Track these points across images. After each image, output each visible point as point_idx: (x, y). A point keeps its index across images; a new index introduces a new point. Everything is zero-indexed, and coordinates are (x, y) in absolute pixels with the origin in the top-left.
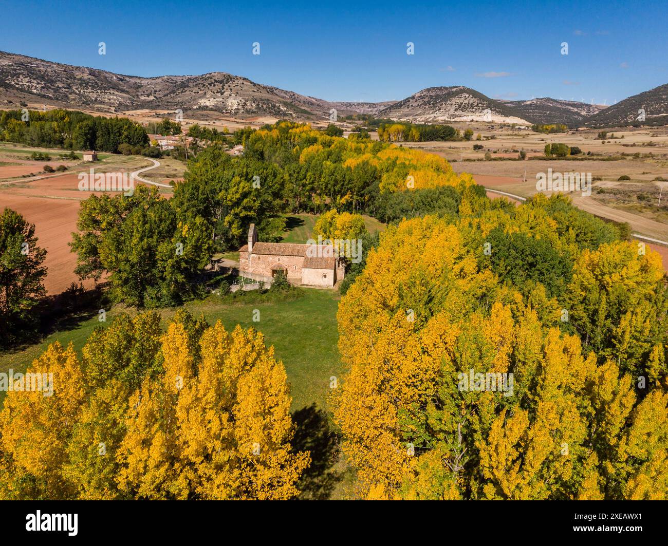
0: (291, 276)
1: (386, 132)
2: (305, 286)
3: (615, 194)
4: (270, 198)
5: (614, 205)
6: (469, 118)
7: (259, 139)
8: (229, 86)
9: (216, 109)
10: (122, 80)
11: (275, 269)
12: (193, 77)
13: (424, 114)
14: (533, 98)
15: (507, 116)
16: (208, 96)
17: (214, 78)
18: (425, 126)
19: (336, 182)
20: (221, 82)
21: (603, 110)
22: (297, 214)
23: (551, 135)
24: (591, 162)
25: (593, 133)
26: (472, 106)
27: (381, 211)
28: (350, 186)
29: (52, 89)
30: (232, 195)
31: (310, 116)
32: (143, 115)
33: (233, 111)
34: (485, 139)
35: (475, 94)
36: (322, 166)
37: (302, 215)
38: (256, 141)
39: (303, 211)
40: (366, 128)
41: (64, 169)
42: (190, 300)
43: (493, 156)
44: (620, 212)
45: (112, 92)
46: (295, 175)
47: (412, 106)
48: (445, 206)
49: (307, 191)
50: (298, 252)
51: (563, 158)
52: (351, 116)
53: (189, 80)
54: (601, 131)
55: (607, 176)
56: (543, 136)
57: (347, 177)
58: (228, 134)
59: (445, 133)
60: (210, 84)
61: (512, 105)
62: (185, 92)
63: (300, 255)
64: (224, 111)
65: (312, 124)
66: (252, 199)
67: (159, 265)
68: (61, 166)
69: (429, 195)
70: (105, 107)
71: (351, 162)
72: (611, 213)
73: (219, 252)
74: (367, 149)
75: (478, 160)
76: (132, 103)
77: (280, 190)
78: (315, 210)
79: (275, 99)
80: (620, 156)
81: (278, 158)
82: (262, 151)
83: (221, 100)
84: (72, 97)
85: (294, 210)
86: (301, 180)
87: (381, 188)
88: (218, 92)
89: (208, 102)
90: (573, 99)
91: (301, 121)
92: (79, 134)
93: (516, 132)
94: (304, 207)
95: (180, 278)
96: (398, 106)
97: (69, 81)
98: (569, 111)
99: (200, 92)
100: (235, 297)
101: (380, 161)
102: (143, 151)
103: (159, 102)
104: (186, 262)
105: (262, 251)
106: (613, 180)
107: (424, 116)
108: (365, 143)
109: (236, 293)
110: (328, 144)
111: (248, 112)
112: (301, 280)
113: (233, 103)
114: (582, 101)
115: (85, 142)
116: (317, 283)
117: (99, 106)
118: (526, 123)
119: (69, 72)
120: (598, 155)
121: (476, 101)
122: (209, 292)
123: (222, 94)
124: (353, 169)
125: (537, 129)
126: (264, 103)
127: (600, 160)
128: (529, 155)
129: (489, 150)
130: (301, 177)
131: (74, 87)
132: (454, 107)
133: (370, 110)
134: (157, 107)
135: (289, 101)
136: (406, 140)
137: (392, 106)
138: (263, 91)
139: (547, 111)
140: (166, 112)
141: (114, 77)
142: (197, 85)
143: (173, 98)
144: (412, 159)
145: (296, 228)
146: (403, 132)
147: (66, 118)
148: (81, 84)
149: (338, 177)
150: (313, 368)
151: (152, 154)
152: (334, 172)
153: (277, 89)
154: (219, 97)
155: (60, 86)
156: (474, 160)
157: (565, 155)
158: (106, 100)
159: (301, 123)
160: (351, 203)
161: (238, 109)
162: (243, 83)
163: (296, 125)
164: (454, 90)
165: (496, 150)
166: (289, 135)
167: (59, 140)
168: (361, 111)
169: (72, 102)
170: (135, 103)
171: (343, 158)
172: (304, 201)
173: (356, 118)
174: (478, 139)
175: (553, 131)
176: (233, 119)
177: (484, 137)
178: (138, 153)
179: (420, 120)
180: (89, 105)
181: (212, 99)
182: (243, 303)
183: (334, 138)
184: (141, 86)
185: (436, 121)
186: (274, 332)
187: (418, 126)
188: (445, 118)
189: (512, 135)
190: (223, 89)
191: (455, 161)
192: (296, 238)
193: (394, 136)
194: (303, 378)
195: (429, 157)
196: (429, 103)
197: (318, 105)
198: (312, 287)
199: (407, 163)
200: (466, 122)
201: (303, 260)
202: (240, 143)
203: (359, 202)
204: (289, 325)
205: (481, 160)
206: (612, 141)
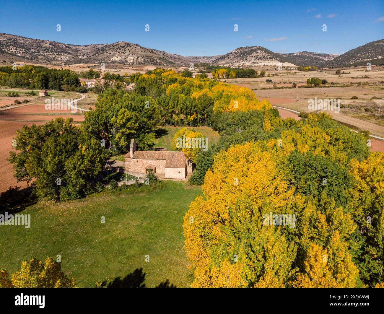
0: (158, 172)
1: (216, 73)
2: (167, 179)
3: (351, 108)
4: (146, 120)
5: (352, 115)
6: (263, 64)
7: (144, 80)
8: (128, 49)
9: (121, 62)
10: (68, 47)
11: (148, 168)
12: (108, 45)
13: (237, 62)
14: (297, 52)
15: (283, 62)
16: (116, 55)
17: (120, 45)
18: (238, 69)
19: (187, 107)
20: (123, 47)
21: (336, 58)
22: (164, 127)
23: (309, 73)
24: (334, 88)
25: (332, 71)
26: (264, 57)
27: (215, 124)
28: (195, 109)
29: (29, 53)
30: (120, 120)
31: (174, 65)
32: (80, 67)
33: (131, 63)
34: (272, 75)
35: (265, 50)
36: (178, 98)
37: (167, 127)
38: (142, 81)
39: (168, 125)
40: (205, 71)
41: (27, 101)
42: (91, 194)
43: (278, 86)
44: (356, 119)
45: (63, 54)
46: (162, 103)
47: (231, 58)
48: (254, 123)
49: (170, 113)
50: (162, 157)
51: (318, 86)
52: (197, 64)
53: (106, 46)
54: (337, 69)
55: (345, 96)
56: (304, 73)
57: (194, 104)
58: (127, 77)
59: (250, 73)
60: (118, 49)
61: (286, 56)
62: (104, 53)
63: (163, 158)
64: (126, 63)
65: (175, 70)
66: (133, 123)
67: (67, 173)
68: (25, 100)
69: (244, 116)
70: (59, 63)
71: (196, 94)
72: (351, 120)
73: (114, 156)
74: (205, 85)
75: (269, 89)
76: (74, 60)
77: (152, 114)
78: (175, 123)
79: (154, 56)
80: (349, 84)
81: (154, 92)
82: (145, 88)
83: (124, 57)
84: (40, 57)
85: (163, 125)
86: (166, 106)
87: (214, 110)
88: (122, 53)
89: (117, 59)
90: (319, 52)
91: (169, 68)
92: (39, 80)
93: (289, 71)
94: (168, 122)
95: (82, 181)
96: (223, 58)
97: (38, 49)
98: (317, 58)
99: (112, 53)
100: (121, 190)
101: (214, 93)
102: (76, 89)
103: (89, 59)
104: (85, 171)
105: (139, 157)
106: (348, 99)
107: (238, 63)
108: (204, 81)
109: (121, 187)
110: (183, 82)
111: (139, 63)
112: (164, 174)
113: (131, 59)
114: (325, 52)
115: (42, 85)
116: (174, 177)
117: (56, 62)
118: (294, 66)
119: (38, 44)
120: (337, 84)
121: (266, 54)
122: (103, 187)
123: (124, 54)
124: (197, 98)
125: (300, 69)
126: (148, 58)
127: (339, 87)
128: (298, 85)
129: (275, 82)
130: (166, 104)
131: (41, 52)
132: (254, 58)
133: (207, 60)
134: (88, 62)
135: (162, 57)
136: (228, 78)
137: (220, 58)
138: (148, 52)
139: (306, 59)
140: (93, 65)
141: (64, 46)
142: (110, 49)
143: (97, 57)
144: (232, 91)
145: (163, 137)
146: (226, 73)
147: (33, 71)
148: (45, 50)
149: (188, 104)
150: (170, 247)
151: (81, 91)
152: (186, 101)
153: (155, 50)
154: (123, 56)
155: (33, 51)
156: (267, 89)
157: (319, 85)
158: (60, 59)
159: (169, 69)
160: (197, 119)
161: (133, 62)
162: (136, 48)
163: (166, 70)
164: (254, 48)
165: (279, 82)
166: (161, 77)
167: (27, 84)
168: (202, 61)
169: (40, 60)
170: (76, 60)
171: (191, 92)
172: (168, 119)
173: (200, 65)
174: (268, 76)
175: (309, 70)
176: (131, 68)
177: (272, 74)
178: (73, 90)
179: (235, 66)
180: (50, 61)
181: (119, 57)
182: (126, 194)
183: (187, 78)
184: (79, 51)
185: (244, 66)
186: (145, 217)
187: (235, 69)
188: (249, 64)
189: (287, 73)
190: (125, 51)
191: (256, 89)
192: (163, 144)
193: (221, 75)
194: (163, 256)
195: (242, 89)
196: (240, 56)
197: (178, 59)
198: (172, 180)
199: (229, 94)
200: (261, 66)
201: (165, 162)
202: (133, 82)
203: (201, 118)
204: (155, 211)
205: (271, 88)
206: (344, 75)
